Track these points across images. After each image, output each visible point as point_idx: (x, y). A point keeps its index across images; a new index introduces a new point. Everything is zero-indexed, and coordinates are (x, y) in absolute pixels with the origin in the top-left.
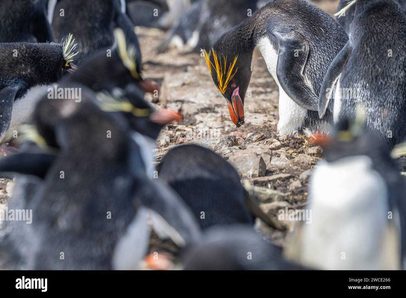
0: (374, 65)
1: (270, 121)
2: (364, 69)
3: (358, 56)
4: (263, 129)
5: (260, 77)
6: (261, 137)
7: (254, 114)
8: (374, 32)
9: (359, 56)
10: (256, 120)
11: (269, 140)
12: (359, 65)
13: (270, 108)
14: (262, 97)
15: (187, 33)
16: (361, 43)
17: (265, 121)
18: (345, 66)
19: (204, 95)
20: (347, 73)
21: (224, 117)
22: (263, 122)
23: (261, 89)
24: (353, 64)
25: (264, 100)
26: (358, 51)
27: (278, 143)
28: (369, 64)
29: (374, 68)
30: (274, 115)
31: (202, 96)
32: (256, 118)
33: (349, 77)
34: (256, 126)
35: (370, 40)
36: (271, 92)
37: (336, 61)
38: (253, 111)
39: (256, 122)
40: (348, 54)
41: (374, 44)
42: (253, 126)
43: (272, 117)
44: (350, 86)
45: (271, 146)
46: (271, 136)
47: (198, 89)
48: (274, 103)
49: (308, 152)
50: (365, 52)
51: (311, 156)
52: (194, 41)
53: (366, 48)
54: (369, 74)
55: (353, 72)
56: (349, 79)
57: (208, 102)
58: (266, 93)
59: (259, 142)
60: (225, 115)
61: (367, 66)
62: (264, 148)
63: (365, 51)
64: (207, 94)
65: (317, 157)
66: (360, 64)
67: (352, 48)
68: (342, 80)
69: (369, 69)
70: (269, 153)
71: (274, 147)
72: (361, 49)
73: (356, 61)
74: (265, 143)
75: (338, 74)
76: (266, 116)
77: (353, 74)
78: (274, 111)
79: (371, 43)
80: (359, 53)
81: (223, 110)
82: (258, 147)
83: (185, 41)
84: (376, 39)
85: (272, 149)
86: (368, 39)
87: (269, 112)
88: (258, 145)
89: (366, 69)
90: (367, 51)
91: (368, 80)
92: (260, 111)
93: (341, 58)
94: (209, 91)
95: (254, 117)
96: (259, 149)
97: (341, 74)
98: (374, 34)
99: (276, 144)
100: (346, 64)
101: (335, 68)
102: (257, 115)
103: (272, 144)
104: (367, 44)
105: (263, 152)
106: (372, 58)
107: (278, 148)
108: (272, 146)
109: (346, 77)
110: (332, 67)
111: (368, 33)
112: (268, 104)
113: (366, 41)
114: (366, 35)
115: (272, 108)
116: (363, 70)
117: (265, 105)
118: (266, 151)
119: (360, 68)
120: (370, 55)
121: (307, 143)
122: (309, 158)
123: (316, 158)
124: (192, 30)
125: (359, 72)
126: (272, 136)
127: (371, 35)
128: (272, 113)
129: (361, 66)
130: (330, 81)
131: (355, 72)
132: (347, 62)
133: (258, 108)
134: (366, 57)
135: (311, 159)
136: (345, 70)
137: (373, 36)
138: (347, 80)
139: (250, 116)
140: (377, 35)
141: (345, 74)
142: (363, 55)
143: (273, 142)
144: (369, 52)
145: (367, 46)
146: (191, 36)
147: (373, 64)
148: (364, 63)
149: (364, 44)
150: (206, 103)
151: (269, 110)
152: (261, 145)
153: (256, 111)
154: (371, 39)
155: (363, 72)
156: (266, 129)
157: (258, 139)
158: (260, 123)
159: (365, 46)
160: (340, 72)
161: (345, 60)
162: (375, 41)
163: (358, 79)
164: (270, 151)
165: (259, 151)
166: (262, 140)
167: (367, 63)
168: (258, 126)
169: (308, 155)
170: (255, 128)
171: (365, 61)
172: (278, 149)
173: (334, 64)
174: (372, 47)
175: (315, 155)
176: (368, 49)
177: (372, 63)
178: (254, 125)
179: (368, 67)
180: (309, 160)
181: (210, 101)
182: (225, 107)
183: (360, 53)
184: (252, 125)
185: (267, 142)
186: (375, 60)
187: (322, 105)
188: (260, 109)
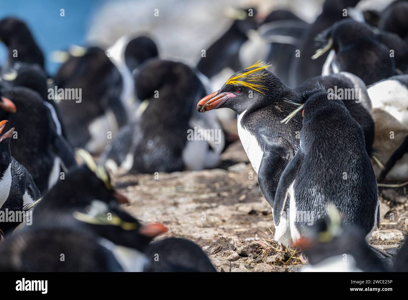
0: (327, 170)
1: (221, 235)
2: (318, 173)
3: (310, 162)
4: (221, 241)
5: (203, 193)
6: (218, 249)
7: (203, 229)
8: (325, 137)
9: (312, 162)
10: (206, 234)
11: (226, 251)
12: (313, 171)
13: (218, 222)
14: (209, 211)
16: (313, 149)
17: (216, 235)
18: (298, 172)
19: (151, 213)
20: (301, 179)
21: (174, 233)
22: (214, 236)
23: (205, 205)
24: (306, 170)
25: (211, 215)
26: (310, 157)
27: (235, 254)
28: (322, 168)
29: (328, 173)
30: (223, 229)
31: (149, 215)
32: (206, 232)
33: (303, 182)
34: (208, 240)
35: (321, 145)
36: (217, 207)
37: (288, 168)
38: (202, 225)
39: (207, 236)
40: (301, 160)
41: (326, 149)
42: (205, 241)
43: (222, 230)
44: (304, 191)
45: (228, 257)
46: (228, 247)
47: (143, 208)
48: (221, 217)
49: (267, 261)
50: (317, 158)
51: (270, 264)
52: (128, 163)
53: (318, 154)
54: (323, 178)
55: (307, 178)
56: (303, 185)
57: (155, 220)
58: (212, 208)
59: (216, 254)
60: (175, 232)
61: (320, 171)
62: (222, 259)
63: (317, 156)
64: (153, 213)
65: (277, 265)
66: (314, 169)
67: (304, 154)
68: (296, 186)
69: (323, 174)
70: (228, 264)
71: (232, 258)
72: (313, 155)
73: (309, 167)
74: (222, 255)
75: (292, 181)
76: (216, 230)
77: (307, 179)
78: (222, 225)
79: (323, 148)
80: (311, 159)
81: (172, 227)
82: (216, 259)
83: (119, 164)
84: (327, 144)
85: (231, 260)
86: (320, 144)
87: (218, 226)
88: (216, 257)
89: (320, 174)
90: (319, 156)
91: (322, 184)
92: (209, 225)
93: (294, 165)
94: (155, 209)
95: (204, 231)
96: (218, 261)
97: (295, 180)
98: (325, 139)
99: (234, 255)
100: (299, 170)
101: (288, 175)
102: (207, 230)
103: (230, 256)
104: (319, 149)
105: (222, 263)
106: (325, 162)
107: (236, 259)
108: (230, 257)
109: (300, 183)
110: (285, 175)
111: (319, 139)
112: (216, 219)
113: (318, 146)
114: (317, 141)
115: (221, 222)
116: (316, 175)
117: (213, 219)
118: (225, 262)
119: (314, 174)
120: (322, 160)
121: (264, 253)
122: (269, 267)
123: (275, 266)
124: (126, 153)
125: (312, 177)
126: (230, 247)
127: (323, 140)
128: (221, 227)
129: (314, 171)
130: (284, 188)
131: (309, 177)
132: (300, 169)
133: (206, 223)
134: (319, 162)
135: (270, 267)
136: (299, 176)
137: (325, 141)
138: (302, 185)
139: (200, 231)
140: (328, 139)
141: (299, 180)
142: (316, 160)
143: (231, 254)
144: (321, 157)
145: (319, 151)
146: (125, 159)
147: (327, 168)
148: (317, 168)
149: (315, 149)
150: (153, 221)
151: (217, 224)
152: (218, 257)
153: (205, 226)
154: (323, 144)
155: (316, 177)
156: (223, 241)
157: (214, 251)
158: (211, 237)
159: (317, 151)
160: (294, 179)
161: (298, 166)
163: (312, 184)
164: (229, 262)
165: (218, 263)
166: (218, 252)
167: (320, 167)
168: (209, 240)
169: (268, 264)
170: (206, 242)
171: (318, 166)
172: (236, 261)
173: (287, 171)
174: (324, 152)
175: (274, 264)
176: (321, 154)
177: (325, 167)
178: (205, 240)
179: (322, 171)
180: (269, 269)
181: (157, 219)
182: (173, 224)
183: (313, 159)
184: (203, 240)
185: (224, 253)
186: (328, 165)
187: (277, 212)
188: (208, 224)
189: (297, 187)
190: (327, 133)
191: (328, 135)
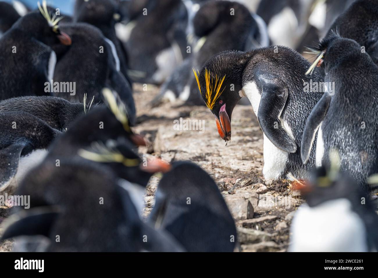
0: (354, 114)
1: (257, 167)
2: (345, 117)
3: (338, 106)
4: (250, 175)
5: (247, 127)
6: (249, 182)
7: (242, 161)
8: (351, 84)
9: (339, 106)
10: (244, 166)
11: (256, 184)
12: (340, 115)
13: (256, 155)
14: (249, 144)
15: (179, 88)
16: (340, 95)
17: (253, 167)
18: (326, 114)
19: (195, 145)
20: (328, 121)
21: (214, 164)
22: (250, 168)
23: (248, 138)
24: (334, 113)
25: (251, 148)
26: (338, 102)
27: (264, 188)
28: (349, 112)
29: (354, 117)
30: (260, 162)
31: (194, 146)
32: (244, 165)
33: (330, 125)
34: (245, 172)
35: (348, 91)
36: (257, 140)
38: (241, 159)
39: (244, 169)
40: (328, 103)
41: (352, 95)
42: (241, 172)
43: (259, 163)
44: (332, 133)
45: (258, 190)
46: (258, 181)
47: (189, 139)
48: (260, 150)
49: (292, 195)
50: (344, 103)
51: (295, 198)
52: (185, 95)
53: (345, 98)
54: (350, 122)
55: (335, 121)
56: (330, 127)
57: (199, 151)
58: (253, 141)
59: (246, 187)
60: (215, 163)
61: (347, 115)
62: (252, 192)
63: (345, 101)
64: (199, 144)
65: (301, 199)
66: (341, 113)
68: (323, 128)
69: (349, 118)
70: (256, 197)
71: (261, 191)
72: (341, 100)
73: (336, 110)
74: (252, 188)
75: (319, 122)
76: (253, 162)
77: (334, 122)
78: (260, 158)
79: (349, 94)
80: (339, 103)
81: (213, 158)
82: (246, 191)
83: (177, 95)
84: (354, 91)
85: (259, 193)
86: (347, 90)
87: (256, 158)
88: (246, 189)
89: (347, 118)
90: (346, 101)
91: (349, 128)
92: (247, 158)
93: (321, 108)
94: (200, 140)
95: (242, 163)
96: (247, 193)
97: (322, 122)
98: (351, 86)
99: (263, 188)
100: (326, 113)
101: (316, 117)
102: (245, 162)
103: (259, 189)
104: (346, 95)
105: (251, 196)
106: (351, 107)
107: (264, 192)
108: (259, 190)
109: (328, 125)
110: (312, 116)
111: (346, 85)
112: (255, 152)
113: (345, 92)
114: (344, 86)
115: (259, 155)
116: (344, 118)
117: (252, 152)
118: (254, 195)
119: (341, 117)
120: (349, 105)
121: (291, 187)
122: (294, 201)
123: (299, 200)
124: (184, 85)
125: (340, 120)
126: (259, 181)
127: (349, 86)
128: (259, 160)
129: (341, 114)
130: (311, 129)
131: (336, 120)
132: (327, 111)
133: (246, 155)
134: (346, 107)
136: (326, 118)
137: (351, 88)
138: (329, 127)
139: (239, 163)
140: (354, 86)
141: (327, 122)
142: (343, 105)
143: (260, 187)
144: (348, 101)
145: (346, 97)
146: (183, 90)
147: (353, 113)
148: (345, 112)
149: (343, 95)
150: (197, 152)
151: (255, 156)
152: (249, 190)
153: (244, 158)
154: (350, 90)
155: (343, 120)
156: (253, 175)
157: (245, 184)
158: (247, 170)
159: (344, 96)
160: (321, 121)
161: (325, 109)
162: (353, 92)
163: (340, 127)
164: (257, 195)
165: (247, 195)
166: (249, 185)
167: (347, 112)
168: (246, 172)
169: (293, 197)
170: (243, 174)
171: (345, 110)
172: (264, 193)
173: (314, 113)
174: (351, 98)
175: (299, 198)
176: (347, 99)
177: (352, 112)
178: (243, 171)
179: (348, 115)
180: (294, 203)
181: (201, 150)
182: (215, 155)
183: (341, 104)
184: (241, 171)
185: (254, 186)
186: (354, 109)
187: (305, 151)
188: (247, 156)
189: (325, 128)
190: (353, 80)
191: (354, 82)
